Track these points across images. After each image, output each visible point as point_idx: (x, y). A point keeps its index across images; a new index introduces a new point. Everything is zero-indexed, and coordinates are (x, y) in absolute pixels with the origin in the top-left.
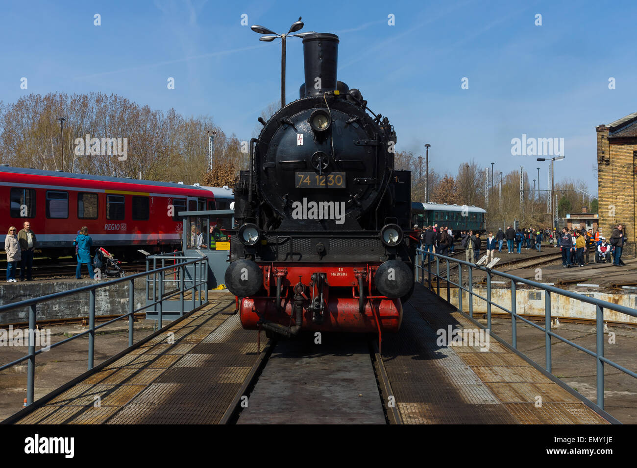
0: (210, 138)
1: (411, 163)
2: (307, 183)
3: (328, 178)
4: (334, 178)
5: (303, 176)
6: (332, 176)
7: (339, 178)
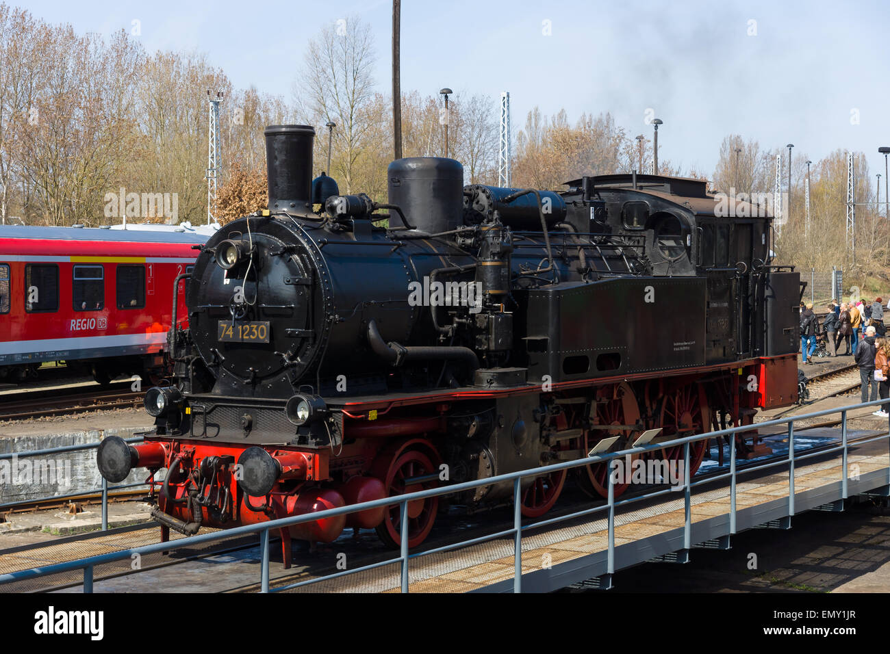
0: (211, 104)
1: (621, 150)
2: (229, 335)
3: (252, 328)
4: (257, 329)
5: (225, 326)
6: (255, 326)
7: (262, 330)
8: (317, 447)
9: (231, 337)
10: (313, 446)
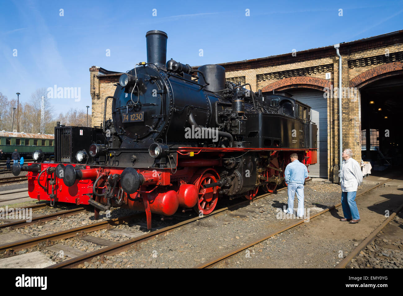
2: (127, 119)
3: (136, 115)
4: (138, 116)
5: (125, 115)
6: (138, 114)
7: (141, 115)
8: (164, 169)
9: (127, 120)
10: (162, 168)
